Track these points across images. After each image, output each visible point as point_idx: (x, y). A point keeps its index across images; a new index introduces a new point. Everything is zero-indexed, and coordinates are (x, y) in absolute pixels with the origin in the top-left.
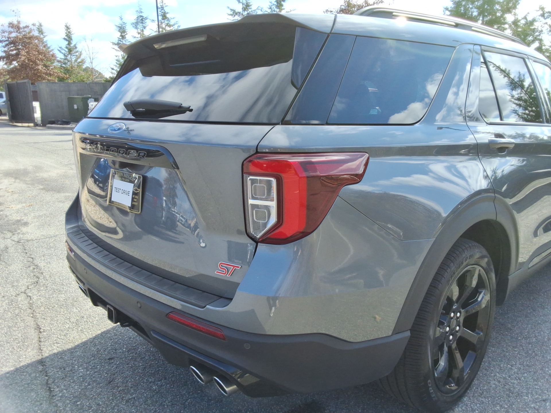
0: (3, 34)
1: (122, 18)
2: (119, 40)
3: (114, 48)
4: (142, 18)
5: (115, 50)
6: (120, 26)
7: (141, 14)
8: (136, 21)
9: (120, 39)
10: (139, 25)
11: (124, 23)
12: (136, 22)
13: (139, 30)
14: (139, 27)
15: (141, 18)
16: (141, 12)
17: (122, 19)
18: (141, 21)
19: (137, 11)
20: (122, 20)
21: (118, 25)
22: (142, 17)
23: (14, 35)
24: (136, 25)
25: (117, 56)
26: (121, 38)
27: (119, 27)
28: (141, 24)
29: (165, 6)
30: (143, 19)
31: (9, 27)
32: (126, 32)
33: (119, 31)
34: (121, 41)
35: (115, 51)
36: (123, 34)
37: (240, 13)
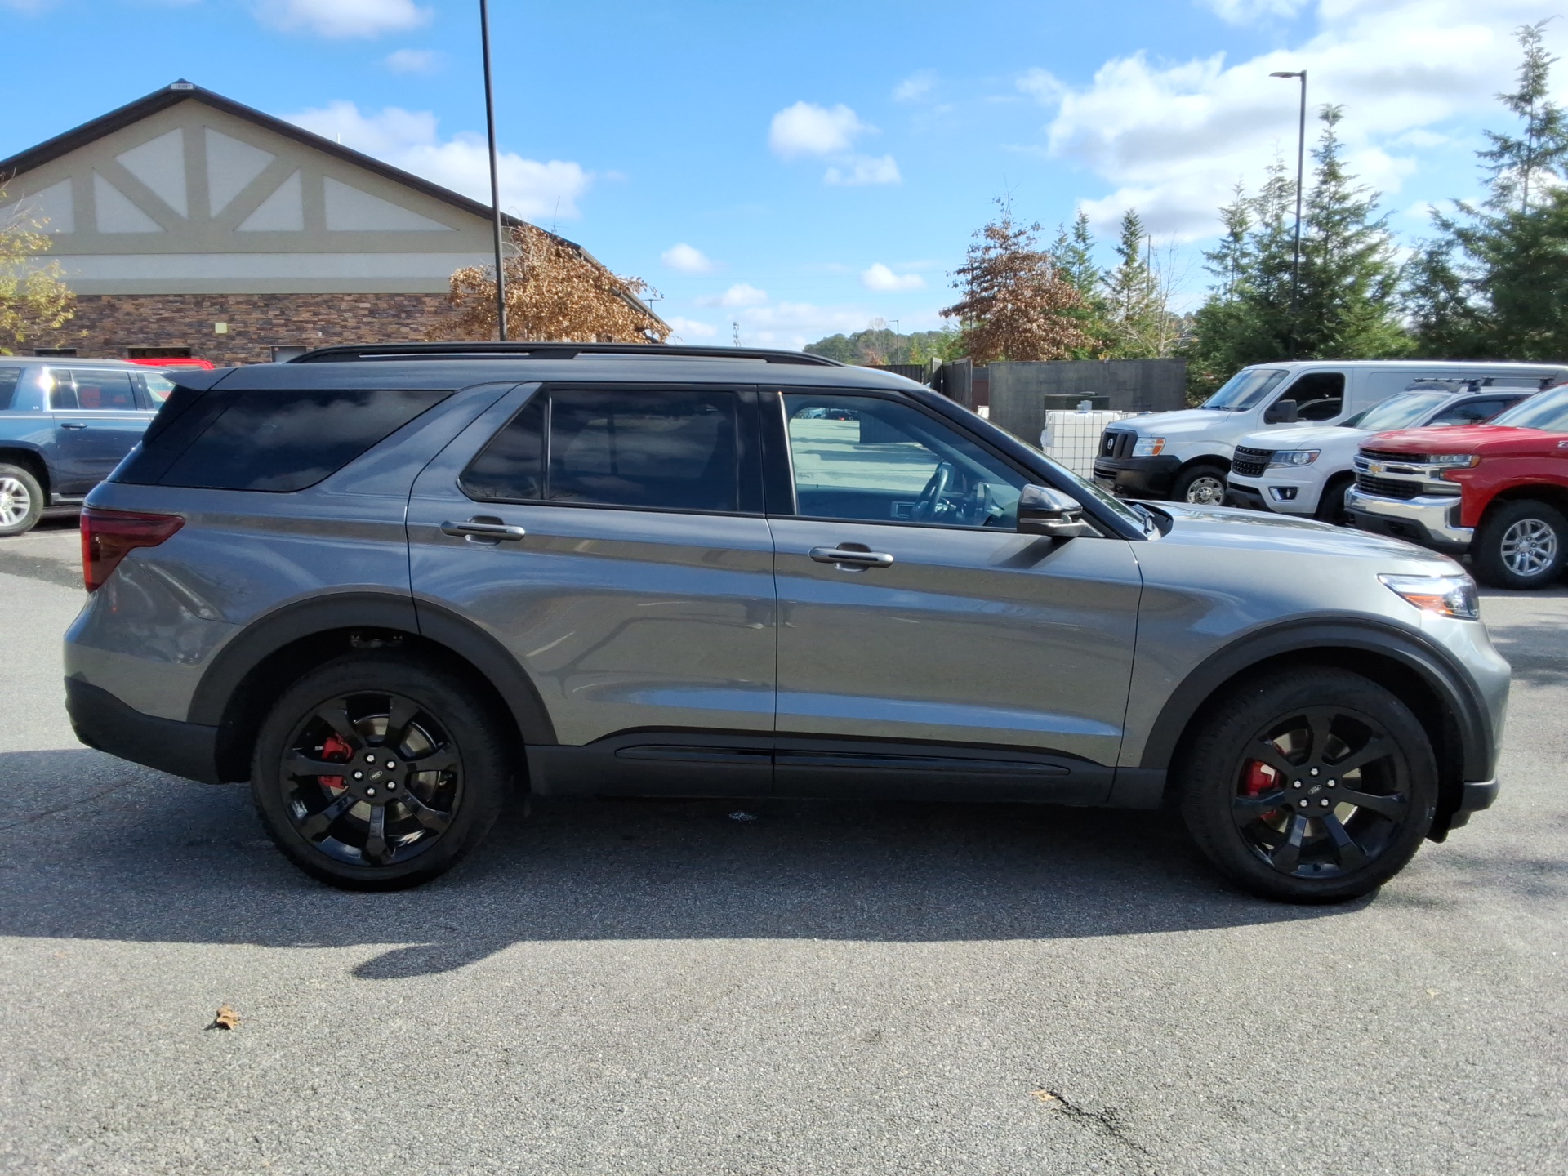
0: (972, 254)
1: (1242, 187)
2: (1225, 247)
3: (1208, 269)
4: (1280, 183)
5: (1212, 271)
6: (1234, 208)
7: (1280, 175)
8: (1263, 194)
9: (1229, 242)
10: (1270, 204)
11: (1245, 199)
12: (1263, 197)
13: (1268, 215)
14: (1270, 209)
15: (1278, 185)
16: (1282, 168)
17: (1241, 190)
18: (1278, 193)
19: (1271, 167)
20: (1241, 194)
21: (1227, 208)
22: (1282, 181)
23: (993, 254)
24: (1261, 205)
25: (1212, 288)
26: (1231, 239)
27: (1230, 212)
28: (1276, 201)
29: (1336, 147)
30: (1282, 186)
31: (987, 236)
32: (1246, 224)
33: (1228, 222)
34: (1229, 248)
35: (1211, 275)
36: (1238, 230)
37: (1520, 145)
